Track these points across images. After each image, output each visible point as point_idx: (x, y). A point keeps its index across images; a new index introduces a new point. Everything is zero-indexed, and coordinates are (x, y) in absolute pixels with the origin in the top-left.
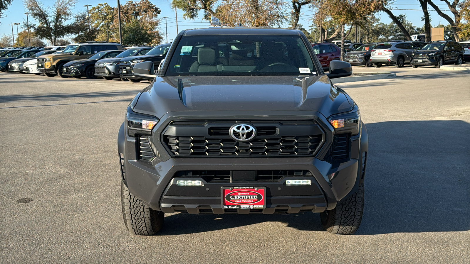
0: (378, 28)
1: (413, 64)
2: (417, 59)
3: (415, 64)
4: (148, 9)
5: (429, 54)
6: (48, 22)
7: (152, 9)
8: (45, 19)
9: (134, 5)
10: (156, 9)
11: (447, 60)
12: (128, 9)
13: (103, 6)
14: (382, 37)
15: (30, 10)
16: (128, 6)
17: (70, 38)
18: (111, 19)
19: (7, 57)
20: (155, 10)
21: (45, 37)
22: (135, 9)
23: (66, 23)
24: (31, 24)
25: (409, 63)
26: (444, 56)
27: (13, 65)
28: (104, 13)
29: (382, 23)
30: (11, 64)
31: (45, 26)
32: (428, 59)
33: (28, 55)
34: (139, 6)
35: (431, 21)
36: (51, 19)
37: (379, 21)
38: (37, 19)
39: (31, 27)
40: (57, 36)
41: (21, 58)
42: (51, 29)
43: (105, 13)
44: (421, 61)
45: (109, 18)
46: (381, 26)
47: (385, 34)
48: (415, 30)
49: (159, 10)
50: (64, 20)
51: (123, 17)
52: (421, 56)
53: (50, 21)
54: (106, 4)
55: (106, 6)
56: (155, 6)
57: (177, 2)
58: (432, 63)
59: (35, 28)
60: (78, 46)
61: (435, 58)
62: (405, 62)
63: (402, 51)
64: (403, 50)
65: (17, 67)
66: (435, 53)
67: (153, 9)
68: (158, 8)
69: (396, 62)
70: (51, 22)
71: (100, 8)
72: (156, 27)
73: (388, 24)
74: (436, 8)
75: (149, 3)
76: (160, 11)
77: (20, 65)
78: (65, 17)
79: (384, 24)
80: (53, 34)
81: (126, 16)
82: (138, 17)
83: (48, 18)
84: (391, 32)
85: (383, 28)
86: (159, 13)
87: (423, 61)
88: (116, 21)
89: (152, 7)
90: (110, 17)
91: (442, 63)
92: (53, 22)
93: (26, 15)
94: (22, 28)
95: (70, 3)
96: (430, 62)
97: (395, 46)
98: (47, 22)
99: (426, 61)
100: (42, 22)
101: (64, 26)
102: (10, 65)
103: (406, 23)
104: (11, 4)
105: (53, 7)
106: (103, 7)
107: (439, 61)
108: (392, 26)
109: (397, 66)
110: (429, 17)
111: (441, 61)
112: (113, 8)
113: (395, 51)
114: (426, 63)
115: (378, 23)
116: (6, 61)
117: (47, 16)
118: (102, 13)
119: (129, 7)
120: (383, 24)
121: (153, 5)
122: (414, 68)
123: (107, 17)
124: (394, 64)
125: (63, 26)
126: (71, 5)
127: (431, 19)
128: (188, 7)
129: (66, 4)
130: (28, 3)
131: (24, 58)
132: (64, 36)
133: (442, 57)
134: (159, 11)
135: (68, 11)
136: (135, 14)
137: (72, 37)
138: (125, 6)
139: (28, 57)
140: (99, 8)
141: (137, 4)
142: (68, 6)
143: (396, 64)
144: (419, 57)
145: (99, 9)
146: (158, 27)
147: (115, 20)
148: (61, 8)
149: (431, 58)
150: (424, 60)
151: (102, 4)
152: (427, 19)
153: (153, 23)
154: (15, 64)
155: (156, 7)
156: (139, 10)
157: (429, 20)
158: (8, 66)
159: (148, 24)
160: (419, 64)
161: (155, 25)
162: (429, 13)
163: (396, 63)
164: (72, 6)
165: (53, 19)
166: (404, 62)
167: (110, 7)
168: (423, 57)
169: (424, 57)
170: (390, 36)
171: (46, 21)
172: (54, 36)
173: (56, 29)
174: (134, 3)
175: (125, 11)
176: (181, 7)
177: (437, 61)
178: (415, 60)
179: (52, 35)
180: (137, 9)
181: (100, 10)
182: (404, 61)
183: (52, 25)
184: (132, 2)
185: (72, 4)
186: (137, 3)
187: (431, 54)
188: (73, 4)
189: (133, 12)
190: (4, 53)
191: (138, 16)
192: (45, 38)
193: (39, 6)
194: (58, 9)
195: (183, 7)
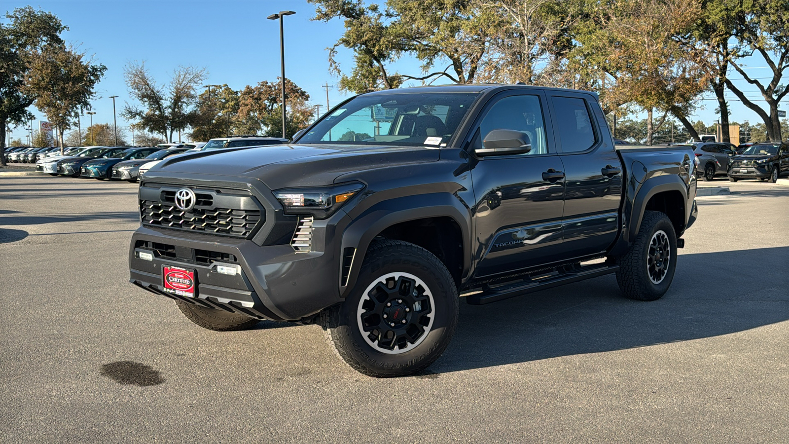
0: (626, 127)
1: (731, 176)
2: (739, 168)
3: (735, 176)
4: (290, 93)
5: (758, 161)
6: (162, 107)
7: (296, 94)
8: (158, 103)
9: (270, 87)
10: (303, 93)
11: (784, 171)
12: (260, 93)
13: (221, 88)
14: (629, 139)
15: (135, 89)
16: (260, 88)
17: (186, 134)
18: (232, 108)
19: (105, 158)
20: (300, 95)
21: (157, 130)
22: (271, 94)
23: (188, 109)
24: (137, 111)
25: (725, 175)
26: (780, 166)
27: (120, 170)
28: (222, 99)
29: (630, 119)
30: (118, 168)
31: (157, 113)
32: (755, 168)
33: (138, 155)
34: (276, 88)
35: (730, 114)
36: (166, 103)
37: (626, 117)
38: (146, 104)
39: (137, 114)
40: (174, 129)
41: (130, 159)
42: (167, 118)
43: (225, 99)
44: (745, 171)
45: (230, 106)
46: (628, 124)
47: (636, 136)
48: (679, 130)
49: (306, 94)
50: (186, 105)
51: (254, 105)
52: (744, 164)
53: (164, 106)
54: (225, 86)
55: (226, 89)
56: (300, 89)
57: (349, 82)
58: (762, 174)
59: (142, 115)
60: (227, 141)
61: (766, 167)
62: (716, 173)
63: (712, 156)
64: (714, 155)
65: (126, 172)
66: (767, 159)
67: (298, 93)
68: (305, 92)
69: (703, 173)
70: (166, 108)
71: (217, 92)
72: (310, 118)
73: (639, 122)
74: (740, 94)
75: (291, 85)
76: (308, 97)
77: (131, 170)
78: (188, 100)
79: (634, 121)
80: (169, 126)
81: (258, 104)
82: (275, 105)
83: (162, 101)
84: (644, 134)
85: (631, 127)
86: (307, 100)
87: (748, 171)
88: (242, 110)
89: (296, 90)
90: (232, 105)
91: (776, 175)
92: (170, 107)
93: (113, 99)
94: (123, 116)
95: (195, 80)
96: (759, 173)
97: (702, 149)
98: (160, 108)
99: (753, 172)
100: (152, 107)
101: (186, 114)
102: (116, 169)
103: (666, 120)
104: (100, 81)
105: (169, 86)
106: (221, 90)
107: (772, 172)
108: (645, 124)
109: (705, 178)
110: (726, 108)
111: (775, 171)
112: (235, 91)
113: (701, 155)
114: (752, 174)
115: (625, 118)
116: (107, 163)
117: (161, 99)
118: (220, 99)
119: (262, 90)
120: (632, 121)
121: (299, 87)
122: (732, 181)
123: (227, 105)
124: (700, 175)
125: (184, 114)
126: (196, 83)
127: (731, 112)
128: (365, 88)
129: (189, 82)
130: (133, 79)
131: (134, 159)
132: (185, 129)
133: (777, 166)
134: (306, 97)
135: (192, 92)
136: (271, 100)
137: (188, 132)
138: (256, 88)
139: (139, 158)
140: (215, 91)
141: (274, 86)
142: (192, 85)
143: (704, 175)
144: (742, 166)
145: (214, 93)
146: (313, 118)
147: (241, 108)
148: (182, 86)
149: (760, 167)
150: (750, 169)
151: (220, 86)
152: (724, 111)
153: (307, 112)
154: (123, 168)
155: (301, 91)
156: (276, 94)
157: (727, 113)
158: (112, 171)
159: (298, 115)
160: (742, 176)
161: (309, 116)
162: (727, 102)
163: (702, 175)
164: (198, 84)
165: (169, 104)
166: (714, 173)
167: (232, 89)
168: (747, 165)
169: (750, 166)
170: (643, 138)
171: (159, 105)
172: (170, 129)
173: (173, 118)
174: (269, 84)
175: (256, 96)
176: (353, 88)
177: (770, 172)
178: (735, 169)
179: (167, 128)
180: (274, 93)
181: (217, 95)
182: (715, 171)
183: (167, 112)
184: (267, 83)
185: (198, 82)
186: (274, 84)
187: (761, 160)
188: (200, 82)
189: (268, 98)
190: (101, 152)
191: (275, 103)
192: (156, 132)
193: (150, 83)
194: (177, 89)
195: (357, 89)
